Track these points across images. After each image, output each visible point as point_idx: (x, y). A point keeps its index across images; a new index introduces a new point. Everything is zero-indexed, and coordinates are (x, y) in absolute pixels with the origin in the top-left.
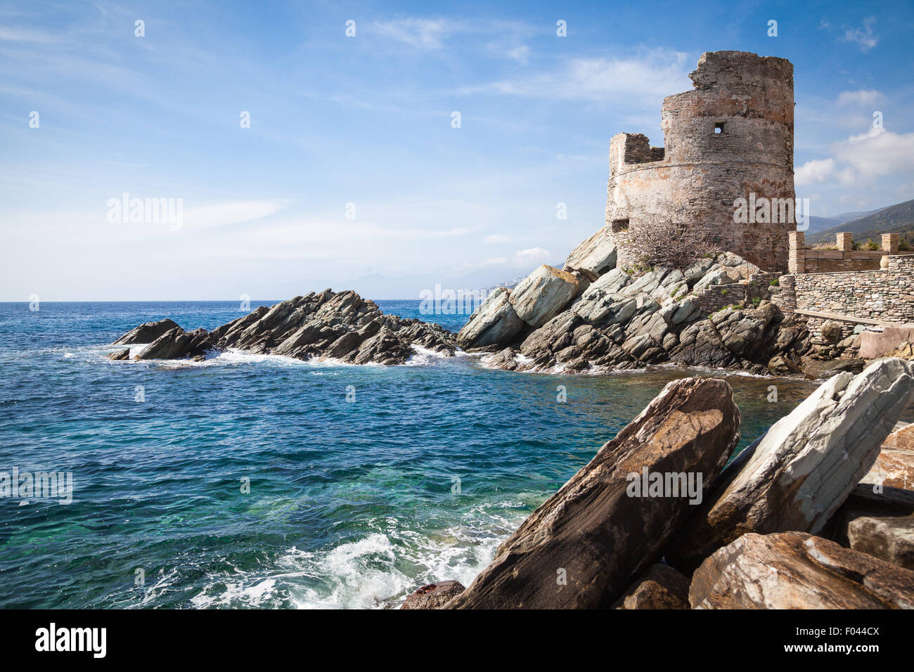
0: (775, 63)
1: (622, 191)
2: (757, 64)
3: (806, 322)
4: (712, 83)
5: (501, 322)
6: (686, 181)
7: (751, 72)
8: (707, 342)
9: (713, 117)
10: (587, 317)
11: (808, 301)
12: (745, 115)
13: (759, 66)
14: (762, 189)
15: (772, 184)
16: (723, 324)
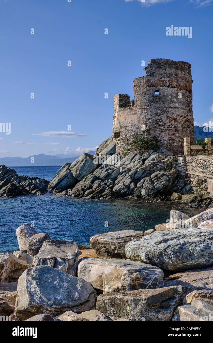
0: (181, 64)
1: (118, 120)
2: (173, 64)
3: (190, 177)
4: (154, 73)
5: (66, 178)
6: (143, 116)
7: (170, 68)
8: (147, 187)
9: (154, 87)
10: (99, 176)
11: (191, 168)
12: (168, 87)
13: (174, 65)
14: (176, 119)
15: (181, 117)
16: (155, 178)
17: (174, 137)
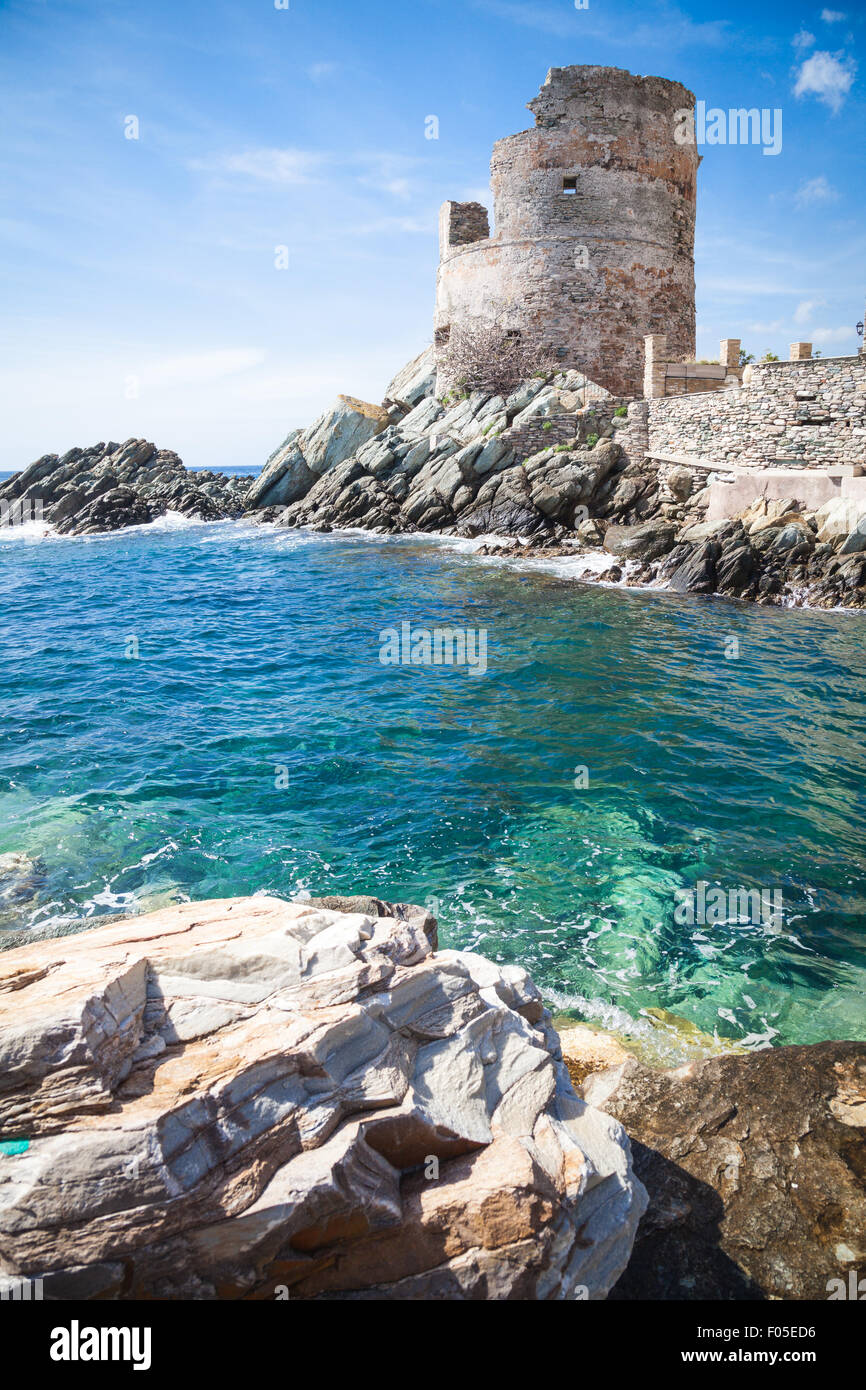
0: (659, 87)
1: (446, 286)
2: (628, 87)
3: (657, 470)
4: (560, 117)
5: (288, 474)
6: (521, 267)
7: (618, 98)
8: (509, 498)
9: (560, 169)
10: (367, 465)
11: (660, 440)
12: (607, 166)
13: (631, 90)
14: (632, 278)
15: (647, 272)
16: (536, 472)
17: (621, 341)
